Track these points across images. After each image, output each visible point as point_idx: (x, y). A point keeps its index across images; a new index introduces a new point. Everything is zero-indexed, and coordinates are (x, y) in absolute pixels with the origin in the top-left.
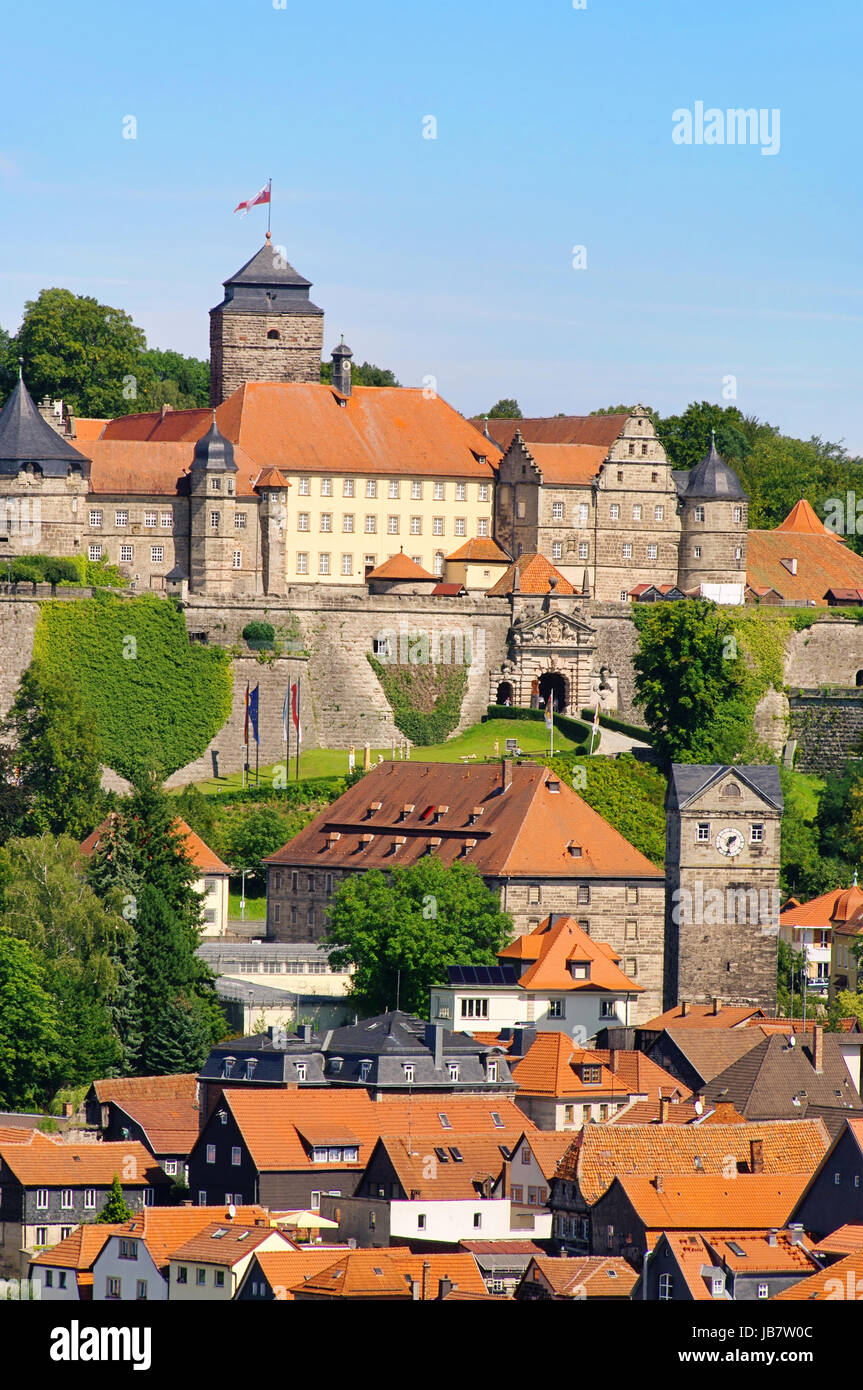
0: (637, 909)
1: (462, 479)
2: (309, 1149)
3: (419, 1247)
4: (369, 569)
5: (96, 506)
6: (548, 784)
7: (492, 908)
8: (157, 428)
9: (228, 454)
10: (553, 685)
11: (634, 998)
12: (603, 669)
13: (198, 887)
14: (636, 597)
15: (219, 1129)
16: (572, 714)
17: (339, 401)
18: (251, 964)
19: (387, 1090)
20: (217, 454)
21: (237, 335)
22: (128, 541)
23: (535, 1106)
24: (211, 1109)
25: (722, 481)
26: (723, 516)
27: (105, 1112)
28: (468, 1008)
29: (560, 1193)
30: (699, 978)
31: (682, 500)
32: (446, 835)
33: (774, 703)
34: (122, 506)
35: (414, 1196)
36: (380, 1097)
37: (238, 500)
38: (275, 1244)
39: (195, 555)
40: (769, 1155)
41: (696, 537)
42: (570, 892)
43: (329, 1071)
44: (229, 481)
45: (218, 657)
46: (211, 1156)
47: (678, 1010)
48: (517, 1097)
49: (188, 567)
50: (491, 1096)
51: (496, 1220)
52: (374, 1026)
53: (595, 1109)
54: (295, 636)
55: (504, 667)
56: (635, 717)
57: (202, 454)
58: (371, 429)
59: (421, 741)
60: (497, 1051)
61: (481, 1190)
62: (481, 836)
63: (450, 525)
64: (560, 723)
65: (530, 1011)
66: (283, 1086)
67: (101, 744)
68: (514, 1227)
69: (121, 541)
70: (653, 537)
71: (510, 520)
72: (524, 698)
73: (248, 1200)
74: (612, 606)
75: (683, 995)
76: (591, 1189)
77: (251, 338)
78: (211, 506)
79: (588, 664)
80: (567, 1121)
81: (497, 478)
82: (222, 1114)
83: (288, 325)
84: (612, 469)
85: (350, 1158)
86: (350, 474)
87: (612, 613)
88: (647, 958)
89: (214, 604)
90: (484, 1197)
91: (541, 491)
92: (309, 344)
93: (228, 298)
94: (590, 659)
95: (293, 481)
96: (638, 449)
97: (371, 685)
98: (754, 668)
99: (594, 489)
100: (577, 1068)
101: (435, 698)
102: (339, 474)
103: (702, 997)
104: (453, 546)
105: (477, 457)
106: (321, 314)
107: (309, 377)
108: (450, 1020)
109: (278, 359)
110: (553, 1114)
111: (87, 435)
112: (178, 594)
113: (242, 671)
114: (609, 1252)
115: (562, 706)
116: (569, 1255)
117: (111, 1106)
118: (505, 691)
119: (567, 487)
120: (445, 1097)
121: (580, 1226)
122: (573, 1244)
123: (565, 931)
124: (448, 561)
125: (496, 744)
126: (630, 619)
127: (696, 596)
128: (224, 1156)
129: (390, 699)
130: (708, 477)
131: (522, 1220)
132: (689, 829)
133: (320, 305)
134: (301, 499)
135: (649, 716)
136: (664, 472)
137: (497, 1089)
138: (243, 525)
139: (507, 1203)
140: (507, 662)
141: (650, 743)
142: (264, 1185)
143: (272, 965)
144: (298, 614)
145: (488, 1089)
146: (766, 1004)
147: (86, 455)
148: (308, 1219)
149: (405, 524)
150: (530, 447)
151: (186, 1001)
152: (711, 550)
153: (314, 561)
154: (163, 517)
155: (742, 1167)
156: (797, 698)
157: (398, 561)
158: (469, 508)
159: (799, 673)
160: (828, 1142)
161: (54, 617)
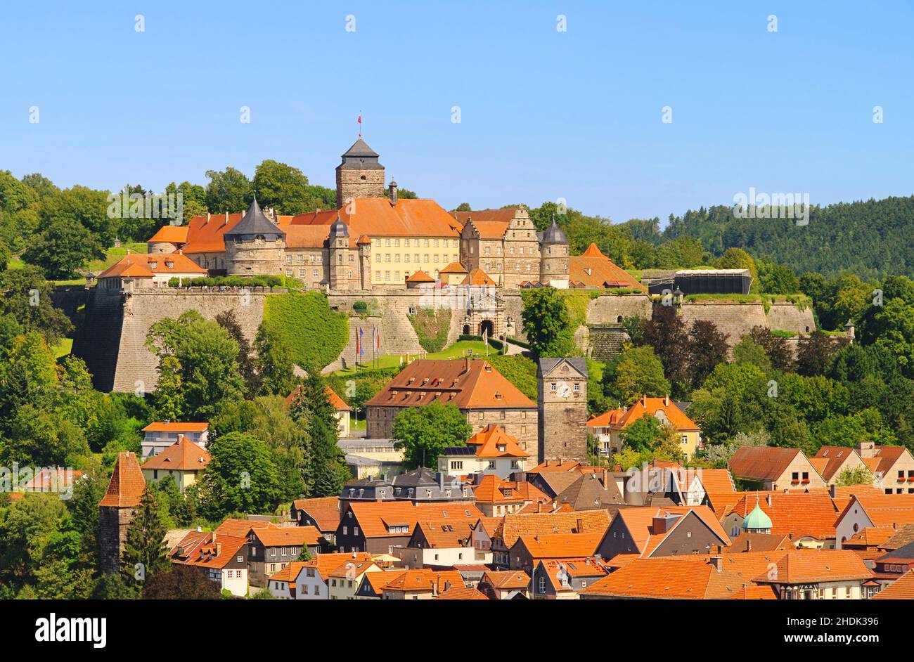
0: (526, 421)
1: (446, 238)
2: (387, 527)
3: (436, 568)
4: (407, 277)
5: (289, 253)
6: (486, 368)
7: (463, 422)
8: (314, 219)
9: (345, 230)
10: (487, 325)
11: (525, 460)
12: (509, 318)
13: (337, 416)
14: (522, 287)
15: (348, 520)
16: (496, 337)
17: (392, 205)
18: (360, 448)
19: (420, 501)
20: (340, 230)
21: (348, 178)
22: (303, 268)
23: (484, 506)
24: (345, 511)
25: (558, 236)
26: (559, 251)
27: (299, 514)
28: (454, 465)
29: (496, 544)
30: (553, 450)
31: (541, 244)
32: (443, 391)
33: (583, 331)
34: (300, 253)
35: (433, 546)
36: (417, 504)
37: (350, 249)
38: (373, 569)
39: (332, 273)
40: (585, 526)
41: (547, 260)
42: (497, 414)
43: (395, 494)
44: (346, 241)
45: (342, 316)
46: (345, 532)
47: (544, 464)
48: (476, 503)
49: (329, 279)
50: (465, 503)
51: (468, 556)
52: (414, 474)
53: (510, 507)
54: (375, 307)
55: (466, 318)
56: (523, 338)
57: (334, 230)
58: (407, 218)
59: (431, 351)
60: (467, 483)
61: (461, 543)
62: (458, 391)
63: (441, 258)
64: (491, 342)
65: (481, 466)
66: (376, 501)
67: (293, 355)
68: (476, 559)
69: (300, 268)
70: (529, 261)
71: (468, 255)
72: (474, 331)
73: (362, 550)
74: (512, 291)
75: (546, 457)
76: (509, 542)
77: (354, 180)
78: (338, 252)
79: (502, 316)
80: (498, 513)
81: (461, 237)
82: (350, 513)
83: (370, 173)
84: (510, 232)
85: (405, 531)
86: (398, 237)
87: (512, 294)
88: (530, 442)
89: (341, 294)
90: (463, 546)
91: (480, 243)
92: (379, 182)
93: (344, 162)
94: (503, 313)
95: (373, 240)
96: (521, 223)
97: (408, 327)
98: (573, 316)
99: (503, 241)
100: (502, 490)
101: (436, 332)
102: (393, 237)
103: (555, 458)
104: (442, 267)
105: (452, 228)
106: (384, 168)
107: (379, 195)
108: (446, 471)
109: (366, 188)
110: (492, 510)
111: (284, 223)
112: (325, 290)
113: (354, 322)
114: (517, 569)
115: (490, 334)
116: (500, 570)
117: (301, 511)
118: (466, 329)
119: (491, 240)
120: (445, 504)
121: (505, 558)
122: (502, 565)
123: (495, 431)
124: (441, 273)
125: (464, 351)
126: (519, 296)
127: (548, 286)
128: (351, 531)
129: (417, 333)
130: (551, 234)
131: (480, 556)
132: (547, 386)
133: (383, 165)
134: (377, 248)
135: (529, 338)
136: (533, 233)
137: (468, 500)
138: (352, 260)
139: (473, 549)
140: (467, 316)
141: (530, 349)
142: (368, 543)
143: (369, 449)
144: (377, 298)
145: (463, 500)
146: (582, 460)
147: (284, 231)
148: (387, 558)
149: (422, 258)
150: (474, 223)
151: (332, 465)
152: (553, 266)
153: (383, 274)
154: (318, 257)
155: (574, 531)
156: (592, 329)
157: (419, 272)
158: (450, 250)
159: (593, 318)
160: (610, 519)
161: (272, 302)
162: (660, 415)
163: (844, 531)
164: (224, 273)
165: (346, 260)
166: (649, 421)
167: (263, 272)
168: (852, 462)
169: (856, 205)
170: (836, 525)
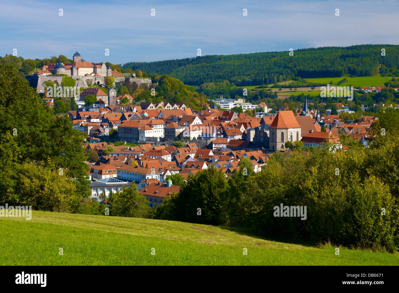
0: (106, 98)
1: (91, 68)
2: (85, 116)
3: (93, 122)
4: (85, 74)
5: (65, 70)
6: (99, 89)
7: (96, 98)
8: (69, 65)
9: (75, 66)
10: (98, 82)
12: (102, 81)
16: (100, 84)
17: (82, 63)
18: (78, 102)
21: (75, 58)
26: (110, 70)
29: (103, 118)
31: (107, 69)
33: (114, 83)
34: (67, 70)
35: (92, 119)
36: (89, 112)
38: (83, 122)
40: (118, 115)
42: (101, 97)
43: (86, 110)
44: (75, 68)
45: (75, 81)
46: (78, 116)
47: (109, 105)
48: (99, 112)
49: (72, 74)
50: (97, 112)
51: (98, 120)
52: (88, 107)
53: (105, 112)
54: (80, 79)
56: (105, 84)
57: (73, 66)
58: (85, 64)
59: (89, 86)
61: (97, 118)
62: (95, 93)
66: (82, 111)
69: (67, 73)
70: (105, 72)
71: (95, 70)
73: (81, 119)
76: (105, 118)
81: (94, 68)
82: (78, 113)
83: (78, 57)
85: (88, 116)
87: (102, 77)
88: (107, 101)
89: (74, 77)
91: (97, 69)
92: (80, 58)
93: (74, 55)
96: (104, 65)
97: (85, 83)
98: (112, 81)
99: (101, 68)
101: (90, 83)
102: (83, 67)
103: (111, 104)
105: (92, 66)
107: (80, 61)
108: (93, 106)
109: (78, 59)
110: (102, 113)
112: (72, 76)
113: (76, 81)
118: (95, 83)
119: (99, 68)
121: (104, 121)
124: (90, 73)
126: (104, 77)
128: (79, 116)
129: (87, 83)
130: (109, 67)
131: (100, 120)
132: (110, 93)
133: (81, 56)
134: (80, 69)
135: (106, 84)
136: (106, 67)
140: (95, 81)
141: (106, 86)
143: (80, 102)
147: (65, 66)
148: (85, 121)
149: (87, 71)
150: (96, 66)
151: (74, 105)
152: (109, 73)
153: (81, 74)
154: (70, 71)
155: (115, 116)
156: (115, 83)
157: (87, 74)
158: (91, 70)
159: (116, 81)
160: (122, 115)
161: (63, 78)
162: (128, 97)
163: (160, 116)
164: (54, 73)
165: (75, 71)
166: (126, 98)
167: (61, 73)
168: (160, 105)
169: (154, 62)
170: (158, 115)
